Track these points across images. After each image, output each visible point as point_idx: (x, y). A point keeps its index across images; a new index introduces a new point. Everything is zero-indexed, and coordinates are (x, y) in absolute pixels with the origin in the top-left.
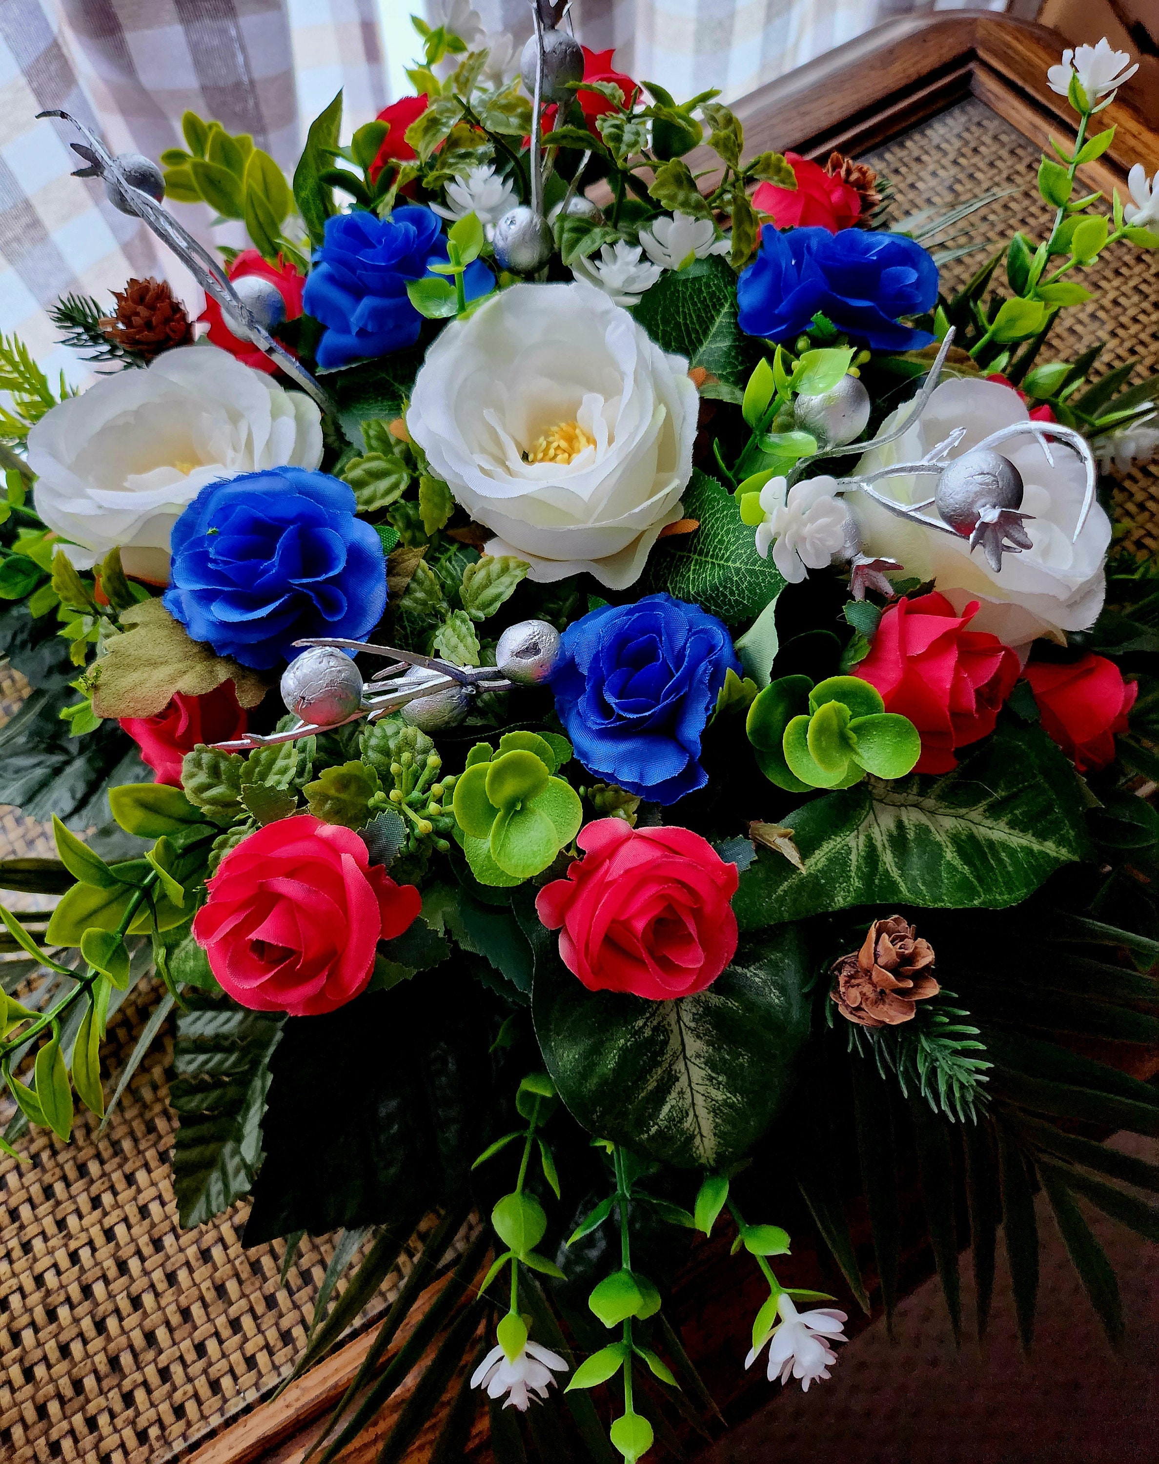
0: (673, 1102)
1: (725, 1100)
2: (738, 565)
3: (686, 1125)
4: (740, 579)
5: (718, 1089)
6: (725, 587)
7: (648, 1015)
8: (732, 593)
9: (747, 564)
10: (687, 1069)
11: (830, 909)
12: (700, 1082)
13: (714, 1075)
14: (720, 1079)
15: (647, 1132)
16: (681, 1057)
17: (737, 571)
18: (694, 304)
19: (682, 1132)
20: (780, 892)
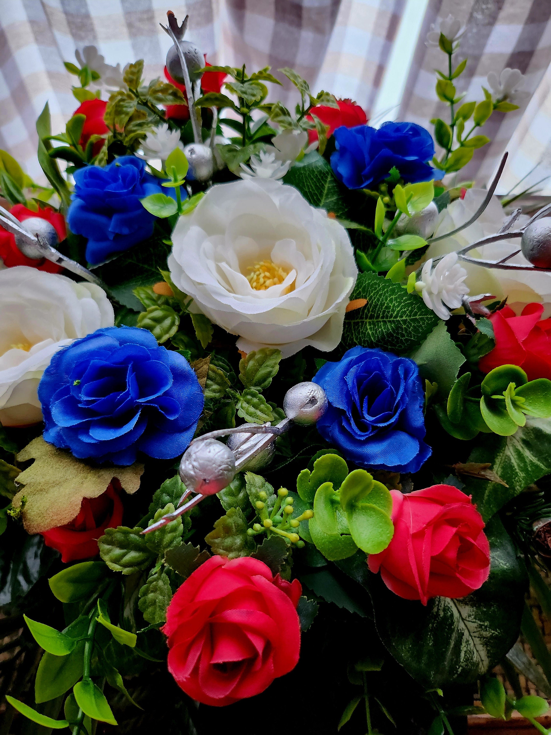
0: (465, 649)
1: (491, 636)
2: (404, 318)
3: (475, 659)
4: (408, 326)
5: (486, 630)
6: (398, 333)
7: (437, 603)
8: (403, 336)
9: (410, 316)
10: (466, 626)
11: (515, 495)
12: (475, 630)
13: (482, 623)
14: (486, 624)
15: (457, 673)
16: (461, 620)
17: (405, 321)
18: (312, 179)
19: (473, 664)
20: (486, 497)
